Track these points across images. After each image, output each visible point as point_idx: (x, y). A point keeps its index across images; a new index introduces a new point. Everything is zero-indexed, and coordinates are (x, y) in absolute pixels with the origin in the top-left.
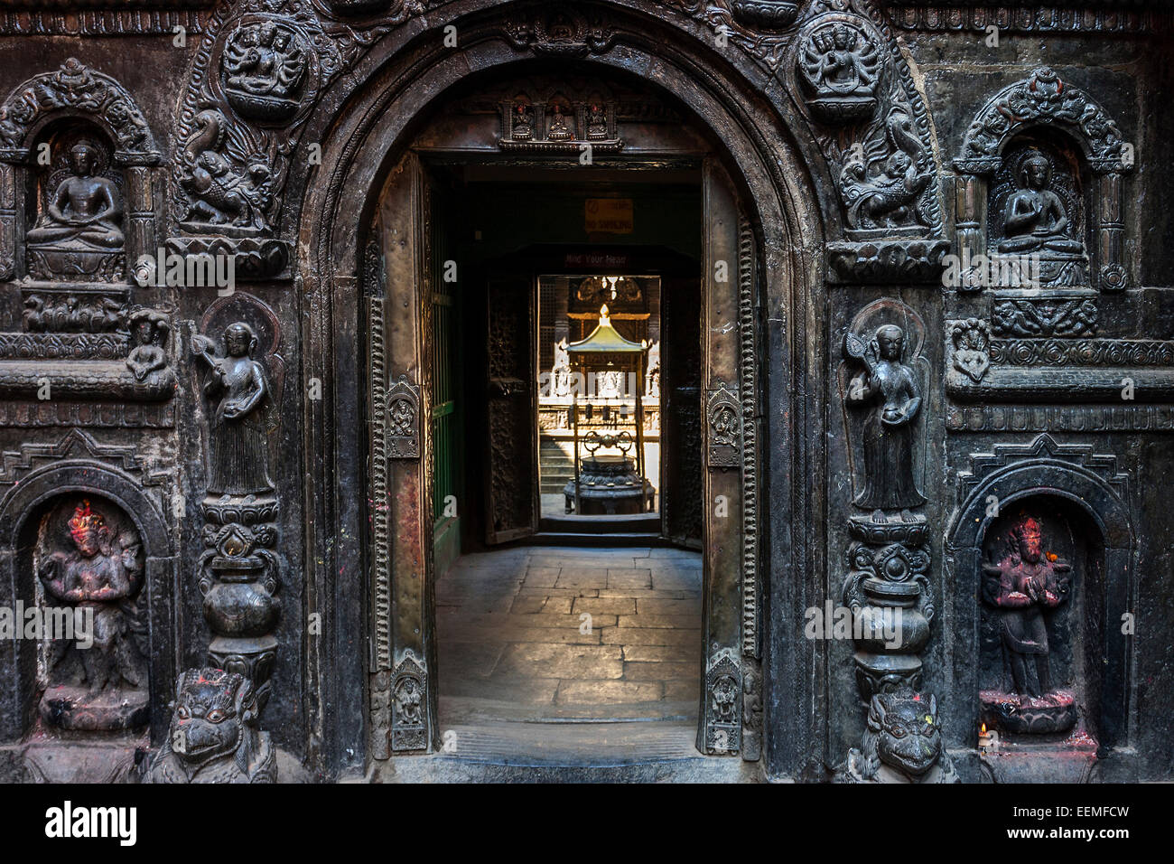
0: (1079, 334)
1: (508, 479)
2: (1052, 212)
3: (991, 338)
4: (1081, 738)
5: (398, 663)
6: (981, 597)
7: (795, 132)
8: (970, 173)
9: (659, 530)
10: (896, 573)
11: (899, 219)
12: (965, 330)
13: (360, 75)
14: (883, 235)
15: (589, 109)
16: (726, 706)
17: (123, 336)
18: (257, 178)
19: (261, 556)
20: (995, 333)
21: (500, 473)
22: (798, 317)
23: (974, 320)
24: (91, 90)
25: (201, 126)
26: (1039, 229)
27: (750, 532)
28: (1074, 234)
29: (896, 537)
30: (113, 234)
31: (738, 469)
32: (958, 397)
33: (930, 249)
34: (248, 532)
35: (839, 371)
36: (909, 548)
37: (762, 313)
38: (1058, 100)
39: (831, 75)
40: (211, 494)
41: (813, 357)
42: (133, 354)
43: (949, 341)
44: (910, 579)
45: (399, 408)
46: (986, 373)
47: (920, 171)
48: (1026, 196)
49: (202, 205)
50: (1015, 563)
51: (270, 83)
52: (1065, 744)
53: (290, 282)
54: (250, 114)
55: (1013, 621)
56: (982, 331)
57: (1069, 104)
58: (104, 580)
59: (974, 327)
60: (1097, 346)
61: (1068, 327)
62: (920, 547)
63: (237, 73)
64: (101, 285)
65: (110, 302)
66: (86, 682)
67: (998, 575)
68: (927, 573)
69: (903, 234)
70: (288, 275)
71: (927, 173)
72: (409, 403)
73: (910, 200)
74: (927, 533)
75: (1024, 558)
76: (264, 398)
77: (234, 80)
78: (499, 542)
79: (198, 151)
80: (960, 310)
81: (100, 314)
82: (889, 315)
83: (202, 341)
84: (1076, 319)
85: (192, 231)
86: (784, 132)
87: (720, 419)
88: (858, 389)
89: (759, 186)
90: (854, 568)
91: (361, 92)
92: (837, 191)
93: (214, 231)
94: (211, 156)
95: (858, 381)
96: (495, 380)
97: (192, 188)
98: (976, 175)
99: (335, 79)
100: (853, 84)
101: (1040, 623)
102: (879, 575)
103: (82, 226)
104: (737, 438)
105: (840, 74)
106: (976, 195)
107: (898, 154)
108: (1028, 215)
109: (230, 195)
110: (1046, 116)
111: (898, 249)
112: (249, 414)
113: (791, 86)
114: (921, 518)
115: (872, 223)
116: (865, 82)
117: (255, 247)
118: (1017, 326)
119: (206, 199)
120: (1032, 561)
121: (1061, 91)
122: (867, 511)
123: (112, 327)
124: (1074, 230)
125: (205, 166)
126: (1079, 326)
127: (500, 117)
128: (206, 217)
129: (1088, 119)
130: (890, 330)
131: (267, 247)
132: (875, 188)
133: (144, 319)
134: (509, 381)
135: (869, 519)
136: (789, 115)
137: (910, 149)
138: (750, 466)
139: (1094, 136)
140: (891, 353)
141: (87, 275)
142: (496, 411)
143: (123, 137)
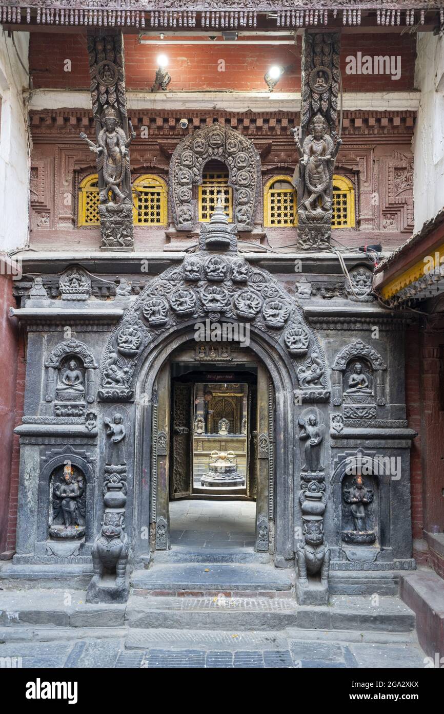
0: (371, 418)
1: (180, 470)
2: (363, 381)
3: (344, 419)
4: (377, 545)
5: (158, 521)
6: (343, 499)
7: (284, 358)
8: (337, 370)
9: (246, 494)
10: (314, 490)
11: (315, 384)
12: (335, 417)
13: (156, 343)
14: (310, 389)
15: (222, 348)
16: (263, 536)
17: (83, 418)
18: (126, 373)
19: (122, 483)
20: (345, 418)
21: (177, 468)
22: (285, 414)
23: (338, 414)
24: (78, 347)
25: (110, 358)
26: (360, 386)
27: (271, 479)
28: (371, 388)
29: (314, 479)
30: (81, 388)
31: (268, 459)
32: (334, 437)
33: (324, 393)
34: (119, 476)
35: (298, 429)
36: (319, 482)
37: (275, 411)
38: (362, 349)
39: (294, 343)
40: (107, 465)
41: (290, 425)
42: (88, 422)
43: (331, 419)
44: (318, 492)
45: (161, 439)
46: (342, 429)
47: (321, 370)
48: (355, 376)
49: (109, 380)
50: (355, 489)
51: (131, 346)
52: (371, 546)
53: (133, 402)
54: (123, 355)
55: (354, 507)
56: (341, 417)
57: (366, 350)
58: (73, 491)
59: (338, 416)
60: (376, 422)
61: (367, 416)
62: (322, 482)
63: (122, 343)
64: (78, 403)
65: (80, 408)
66: (64, 524)
67: (349, 492)
68: (324, 490)
69: (316, 389)
70: (132, 400)
71: (323, 371)
72: (164, 437)
73: (318, 379)
74: (324, 478)
75: (357, 487)
76: (125, 437)
77: (121, 345)
78: (176, 497)
79: (110, 365)
80: (334, 411)
81: (77, 411)
82: (312, 412)
83: (108, 420)
84: (369, 414)
85: (107, 388)
86: (281, 358)
87: (262, 443)
88: (303, 434)
89: (275, 374)
90: (302, 489)
91: (156, 347)
92: (297, 375)
93: (112, 388)
94: (113, 366)
95: (303, 431)
96: (176, 428)
97: (108, 376)
98: (339, 371)
99: (149, 343)
100: (300, 345)
101: (362, 508)
102: (309, 491)
103: (73, 386)
104: (267, 449)
105: (297, 343)
106: (339, 376)
107: (315, 365)
108: (355, 382)
109: (117, 377)
110: (360, 354)
111: (314, 393)
112: (120, 441)
113: (282, 345)
114: (322, 473)
115: (307, 385)
116: (304, 344)
117: (125, 392)
118: (352, 416)
119: (111, 379)
120: (360, 488)
121: (364, 346)
122: (306, 471)
123: (80, 415)
124: (371, 387)
125: (111, 369)
126: (370, 416)
127: (195, 350)
128: (110, 383)
129: (372, 355)
130: (313, 417)
131: (128, 393)
132: (308, 375)
133: (91, 413)
134: (182, 428)
135: (306, 474)
136: (282, 354)
137: (318, 364)
138: (271, 457)
139: (374, 360)
140: (313, 424)
141: (74, 400)
142: (176, 441)
143: (87, 361)
